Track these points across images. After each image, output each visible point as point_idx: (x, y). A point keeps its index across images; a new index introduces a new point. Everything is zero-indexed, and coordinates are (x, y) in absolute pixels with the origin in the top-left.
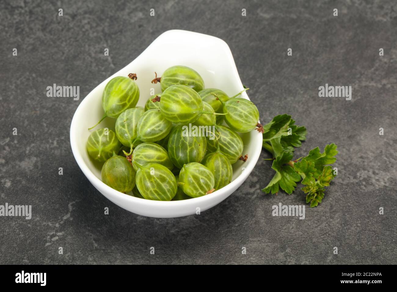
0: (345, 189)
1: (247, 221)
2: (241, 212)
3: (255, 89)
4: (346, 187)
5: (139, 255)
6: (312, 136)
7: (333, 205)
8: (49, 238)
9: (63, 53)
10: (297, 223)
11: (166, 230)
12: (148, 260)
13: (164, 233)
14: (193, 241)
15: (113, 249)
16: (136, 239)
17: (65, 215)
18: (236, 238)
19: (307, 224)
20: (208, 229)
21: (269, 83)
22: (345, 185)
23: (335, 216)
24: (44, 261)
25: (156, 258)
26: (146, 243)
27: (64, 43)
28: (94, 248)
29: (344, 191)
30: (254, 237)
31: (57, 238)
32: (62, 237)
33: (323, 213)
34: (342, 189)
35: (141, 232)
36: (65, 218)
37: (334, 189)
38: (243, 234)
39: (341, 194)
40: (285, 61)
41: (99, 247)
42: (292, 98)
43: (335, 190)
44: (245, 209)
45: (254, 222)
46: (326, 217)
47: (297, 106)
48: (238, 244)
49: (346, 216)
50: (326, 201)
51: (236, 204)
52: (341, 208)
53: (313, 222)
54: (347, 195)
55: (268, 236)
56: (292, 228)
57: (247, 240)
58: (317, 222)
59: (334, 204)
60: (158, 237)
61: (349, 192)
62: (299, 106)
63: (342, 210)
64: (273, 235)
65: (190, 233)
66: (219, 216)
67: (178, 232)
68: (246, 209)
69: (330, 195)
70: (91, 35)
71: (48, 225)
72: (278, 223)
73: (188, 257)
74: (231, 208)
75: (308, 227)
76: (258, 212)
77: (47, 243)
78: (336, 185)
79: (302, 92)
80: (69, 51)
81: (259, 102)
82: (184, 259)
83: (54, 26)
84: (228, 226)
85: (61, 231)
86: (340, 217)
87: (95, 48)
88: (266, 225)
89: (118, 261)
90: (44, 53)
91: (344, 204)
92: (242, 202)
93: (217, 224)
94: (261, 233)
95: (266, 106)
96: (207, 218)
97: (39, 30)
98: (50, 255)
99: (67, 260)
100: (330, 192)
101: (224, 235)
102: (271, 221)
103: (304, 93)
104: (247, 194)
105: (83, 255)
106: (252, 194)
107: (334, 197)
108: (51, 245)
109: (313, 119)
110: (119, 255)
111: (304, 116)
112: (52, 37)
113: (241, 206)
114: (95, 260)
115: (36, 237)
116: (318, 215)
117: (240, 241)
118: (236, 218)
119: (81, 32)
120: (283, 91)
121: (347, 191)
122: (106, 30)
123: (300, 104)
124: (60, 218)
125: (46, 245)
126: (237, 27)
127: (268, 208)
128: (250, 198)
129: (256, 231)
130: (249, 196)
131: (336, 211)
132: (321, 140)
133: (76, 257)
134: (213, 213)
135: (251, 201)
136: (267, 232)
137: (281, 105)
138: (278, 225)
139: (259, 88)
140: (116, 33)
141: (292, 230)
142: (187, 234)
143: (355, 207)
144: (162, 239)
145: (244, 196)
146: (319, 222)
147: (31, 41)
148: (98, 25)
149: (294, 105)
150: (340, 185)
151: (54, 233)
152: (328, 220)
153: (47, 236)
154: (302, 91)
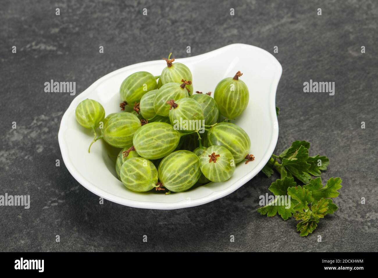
0: (346, 225)
1: (235, 231)
2: (234, 221)
3: (307, 117)
4: (349, 224)
5: (119, 236)
6: (341, 170)
7: (326, 237)
8: (49, 203)
9: (148, 51)
10: (282, 244)
11: (156, 221)
12: (125, 243)
13: (153, 223)
14: (175, 236)
15: (99, 225)
16: (124, 222)
17: (73, 187)
18: (216, 244)
19: (291, 248)
20: (195, 230)
21: (323, 114)
22: (349, 221)
23: (323, 247)
24: (35, 221)
25: (133, 243)
26: (132, 228)
27: (153, 43)
28: (84, 221)
29: (345, 226)
30: (234, 246)
31: (56, 204)
32: (61, 204)
33: (313, 241)
34: (344, 225)
35: (132, 217)
36: (72, 189)
37: (335, 222)
38: (225, 241)
39: (340, 228)
40: (350, 98)
41: (88, 220)
42: (339, 132)
43: (335, 224)
44: (238, 220)
45: (241, 233)
46: (313, 246)
47: (340, 140)
48: (215, 249)
49: (335, 249)
50: (322, 231)
51: (233, 214)
52: (333, 241)
53: (297, 248)
54: (345, 231)
55: (247, 249)
56: (275, 248)
57: (226, 247)
58: (302, 248)
59: (328, 236)
60: (145, 225)
61: (349, 229)
62: (342, 141)
63: (333, 243)
64: (253, 249)
65: (177, 228)
66: (211, 220)
67: (166, 225)
68: (240, 220)
69: (329, 227)
70: (181, 41)
71: (55, 192)
72: (263, 240)
73: (163, 249)
74: (226, 216)
75: (290, 250)
76: (249, 225)
77: (47, 206)
78: (340, 219)
79: (352, 129)
80: (154, 50)
81: (305, 128)
82: (158, 249)
83: (153, 27)
84: (215, 231)
85: (63, 199)
86: (328, 249)
87: (178, 52)
88: (251, 239)
89: (98, 237)
90: (132, 48)
91: (338, 238)
92: (240, 213)
93: (205, 227)
94: (242, 245)
95: (309, 133)
96: (199, 219)
97: (137, 28)
98: (43, 217)
99: (55, 225)
100: (330, 224)
101: (206, 238)
102: (258, 236)
103: (353, 130)
104: (249, 207)
105: (71, 224)
106: (253, 208)
107: (331, 229)
108: (48, 209)
109: (350, 154)
110: (102, 232)
111: (342, 151)
112: (146, 36)
113: (236, 217)
114: (78, 231)
115: (39, 199)
116: (307, 242)
117: (219, 247)
118: (226, 225)
119: (173, 37)
120: (334, 124)
121: (348, 227)
122: (197, 39)
123: (344, 139)
124: (68, 188)
125: (44, 208)
126: (321, 59)
127: (261, 225)
128: (249, 212)
129: (238, 241)
130: (249, 209)
131: (327, 243)
132: (347, 175)
133: (63, 224)
134: (207, 217)
135: (248, 214)
136: (248, 245)
137: (325, 136)
138: (262, 242)
139: (312, 116)
140: (203, 43)
141: (273, 250)
142: (173, 229)
143: (348, 244)
144: (147, 228)
145: (244, 208)
146: (304, 248)
147: (126, 36)
148: (192, 33)
149: (338, 139)
150: (343, 220)
151: (56, 199)
152: (314, 249)
153: (49, 200)
154: (353, 127)
